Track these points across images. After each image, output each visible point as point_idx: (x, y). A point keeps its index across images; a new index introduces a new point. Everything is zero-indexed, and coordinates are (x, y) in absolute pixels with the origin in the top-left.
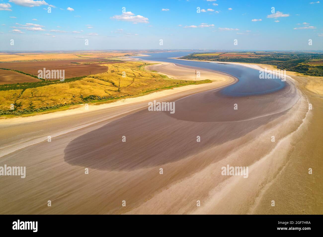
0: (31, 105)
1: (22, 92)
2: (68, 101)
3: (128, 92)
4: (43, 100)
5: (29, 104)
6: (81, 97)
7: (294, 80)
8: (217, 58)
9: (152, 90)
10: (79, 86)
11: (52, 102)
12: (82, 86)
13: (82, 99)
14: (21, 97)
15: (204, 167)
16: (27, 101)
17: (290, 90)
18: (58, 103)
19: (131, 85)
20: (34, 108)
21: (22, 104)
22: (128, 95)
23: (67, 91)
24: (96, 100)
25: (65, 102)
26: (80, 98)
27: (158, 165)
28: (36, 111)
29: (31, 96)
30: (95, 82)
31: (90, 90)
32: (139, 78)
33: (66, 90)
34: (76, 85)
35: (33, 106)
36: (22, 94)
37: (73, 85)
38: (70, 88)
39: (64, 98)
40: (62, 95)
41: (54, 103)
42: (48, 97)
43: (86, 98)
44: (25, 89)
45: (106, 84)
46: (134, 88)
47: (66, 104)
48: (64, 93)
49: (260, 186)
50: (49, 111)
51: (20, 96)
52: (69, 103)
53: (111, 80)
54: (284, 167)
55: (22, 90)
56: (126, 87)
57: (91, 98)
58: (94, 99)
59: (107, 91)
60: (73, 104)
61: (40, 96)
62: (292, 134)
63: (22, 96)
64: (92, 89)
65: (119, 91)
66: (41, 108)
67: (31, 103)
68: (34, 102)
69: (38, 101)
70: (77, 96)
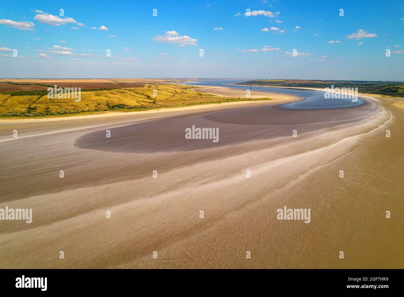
0: (47, 109)
1: (39, 98)
2: (91, 108)
3: (164, 104)
4: (62, 106)
5: (46, 108)
6: (108, 105)
7: (377, 100)
8: (283, 83)
9: (194, 104)
10: (106, 95)
11: (72, 107)
12: (110, 95)
13: (108, 107)
14: (37, 103)
15: (241, 153)
16: (43, 106)
17: (370, 106)
18: (79, 109)
19: (171, 99)
20: (50, 112)
21: (37, 108)
22: (165, 106)
23: (91, 99)
24: (125, 109)
25: (87, 109)
26: (105, 106)
27: (185, 151)
28: (52, 114)
29: (49, 102)
30: (126, 93)
31: (119, 99)
32: (181, 94)
33: (90, 97)
34: (103, 94)
35: (50, 110)
36: (38, 99)
37: (100, 94)
38: (95, 96)
39: (87, 105)
40: (85, 102)
41: (74, 109)
42: (68, 103)
43: (113, 106)
44: (43, 95)
45: (140, 97)
46: (173, 101)
47: (88, 110)
48: (88, 100)
49: (308, 167)
50: (66, 115)
51: (36, 101)
52: (92, 110)
53: (146, 93)
54: (344, 156)
55: (40, 96)
56: (164, 100)
57: (120, 107)
58: (122, 108)
59: (140, 102)
60: (96, 110)
61: (59, 103)
62: (362, 135)
63: (38, 101)
64: (121, 98)
65: (154, 103)
66: (58, 112)
67: (47, 108)
68: (51, 106)
69: (56, 106)
70: (102, 104)
